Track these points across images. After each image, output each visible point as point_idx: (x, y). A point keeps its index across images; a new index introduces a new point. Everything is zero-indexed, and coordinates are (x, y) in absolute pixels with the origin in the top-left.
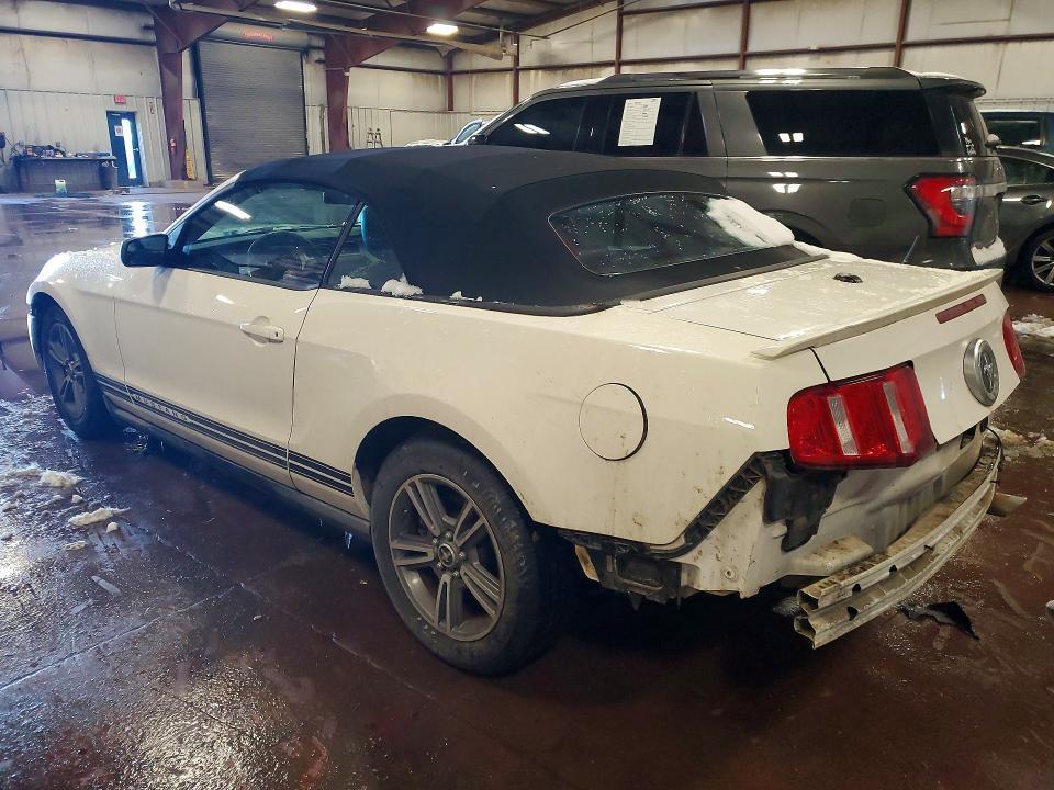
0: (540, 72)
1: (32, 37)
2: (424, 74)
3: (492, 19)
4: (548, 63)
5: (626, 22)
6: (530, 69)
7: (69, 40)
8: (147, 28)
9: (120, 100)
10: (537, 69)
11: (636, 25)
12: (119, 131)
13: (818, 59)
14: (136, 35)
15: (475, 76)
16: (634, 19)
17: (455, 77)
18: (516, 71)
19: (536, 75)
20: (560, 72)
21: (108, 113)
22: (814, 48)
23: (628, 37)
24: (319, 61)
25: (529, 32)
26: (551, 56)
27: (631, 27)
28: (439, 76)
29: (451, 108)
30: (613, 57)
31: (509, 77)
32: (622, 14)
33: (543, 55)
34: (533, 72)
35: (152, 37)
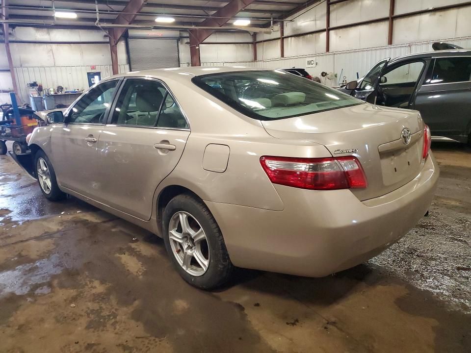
0: (293, 38)
1: (56, 44)
2: (242, 45)
3: (267, 15)
4: (296, 33)
5: (331, 8)
6: (288, 37)
7: (72, 45)
8: (105, 36)
9: (93, 68)
10: (291, 36)
11: (337, 9)
12: (93, 80)
13: (435, 14)
14: (102, 40)
15: (265, 43)
16: (335, 6)
17: (257, 45)
18: (282, 39)
19: (291, 40)
20: (301, 37)
21: (88, 73)
22: (431, 8)
23: (332, 16)
24: (187, 43)
25: (287, 19)
26: (298, 30)
27: (334, 10)
28: (250, 45)
29: (255, 58)
30: (325, 27)
31: (279, 42)
32: (329, 4)
33: (294, 30)
34: (290, 38)
35: (108, 40)
